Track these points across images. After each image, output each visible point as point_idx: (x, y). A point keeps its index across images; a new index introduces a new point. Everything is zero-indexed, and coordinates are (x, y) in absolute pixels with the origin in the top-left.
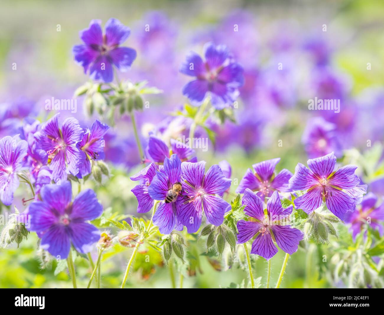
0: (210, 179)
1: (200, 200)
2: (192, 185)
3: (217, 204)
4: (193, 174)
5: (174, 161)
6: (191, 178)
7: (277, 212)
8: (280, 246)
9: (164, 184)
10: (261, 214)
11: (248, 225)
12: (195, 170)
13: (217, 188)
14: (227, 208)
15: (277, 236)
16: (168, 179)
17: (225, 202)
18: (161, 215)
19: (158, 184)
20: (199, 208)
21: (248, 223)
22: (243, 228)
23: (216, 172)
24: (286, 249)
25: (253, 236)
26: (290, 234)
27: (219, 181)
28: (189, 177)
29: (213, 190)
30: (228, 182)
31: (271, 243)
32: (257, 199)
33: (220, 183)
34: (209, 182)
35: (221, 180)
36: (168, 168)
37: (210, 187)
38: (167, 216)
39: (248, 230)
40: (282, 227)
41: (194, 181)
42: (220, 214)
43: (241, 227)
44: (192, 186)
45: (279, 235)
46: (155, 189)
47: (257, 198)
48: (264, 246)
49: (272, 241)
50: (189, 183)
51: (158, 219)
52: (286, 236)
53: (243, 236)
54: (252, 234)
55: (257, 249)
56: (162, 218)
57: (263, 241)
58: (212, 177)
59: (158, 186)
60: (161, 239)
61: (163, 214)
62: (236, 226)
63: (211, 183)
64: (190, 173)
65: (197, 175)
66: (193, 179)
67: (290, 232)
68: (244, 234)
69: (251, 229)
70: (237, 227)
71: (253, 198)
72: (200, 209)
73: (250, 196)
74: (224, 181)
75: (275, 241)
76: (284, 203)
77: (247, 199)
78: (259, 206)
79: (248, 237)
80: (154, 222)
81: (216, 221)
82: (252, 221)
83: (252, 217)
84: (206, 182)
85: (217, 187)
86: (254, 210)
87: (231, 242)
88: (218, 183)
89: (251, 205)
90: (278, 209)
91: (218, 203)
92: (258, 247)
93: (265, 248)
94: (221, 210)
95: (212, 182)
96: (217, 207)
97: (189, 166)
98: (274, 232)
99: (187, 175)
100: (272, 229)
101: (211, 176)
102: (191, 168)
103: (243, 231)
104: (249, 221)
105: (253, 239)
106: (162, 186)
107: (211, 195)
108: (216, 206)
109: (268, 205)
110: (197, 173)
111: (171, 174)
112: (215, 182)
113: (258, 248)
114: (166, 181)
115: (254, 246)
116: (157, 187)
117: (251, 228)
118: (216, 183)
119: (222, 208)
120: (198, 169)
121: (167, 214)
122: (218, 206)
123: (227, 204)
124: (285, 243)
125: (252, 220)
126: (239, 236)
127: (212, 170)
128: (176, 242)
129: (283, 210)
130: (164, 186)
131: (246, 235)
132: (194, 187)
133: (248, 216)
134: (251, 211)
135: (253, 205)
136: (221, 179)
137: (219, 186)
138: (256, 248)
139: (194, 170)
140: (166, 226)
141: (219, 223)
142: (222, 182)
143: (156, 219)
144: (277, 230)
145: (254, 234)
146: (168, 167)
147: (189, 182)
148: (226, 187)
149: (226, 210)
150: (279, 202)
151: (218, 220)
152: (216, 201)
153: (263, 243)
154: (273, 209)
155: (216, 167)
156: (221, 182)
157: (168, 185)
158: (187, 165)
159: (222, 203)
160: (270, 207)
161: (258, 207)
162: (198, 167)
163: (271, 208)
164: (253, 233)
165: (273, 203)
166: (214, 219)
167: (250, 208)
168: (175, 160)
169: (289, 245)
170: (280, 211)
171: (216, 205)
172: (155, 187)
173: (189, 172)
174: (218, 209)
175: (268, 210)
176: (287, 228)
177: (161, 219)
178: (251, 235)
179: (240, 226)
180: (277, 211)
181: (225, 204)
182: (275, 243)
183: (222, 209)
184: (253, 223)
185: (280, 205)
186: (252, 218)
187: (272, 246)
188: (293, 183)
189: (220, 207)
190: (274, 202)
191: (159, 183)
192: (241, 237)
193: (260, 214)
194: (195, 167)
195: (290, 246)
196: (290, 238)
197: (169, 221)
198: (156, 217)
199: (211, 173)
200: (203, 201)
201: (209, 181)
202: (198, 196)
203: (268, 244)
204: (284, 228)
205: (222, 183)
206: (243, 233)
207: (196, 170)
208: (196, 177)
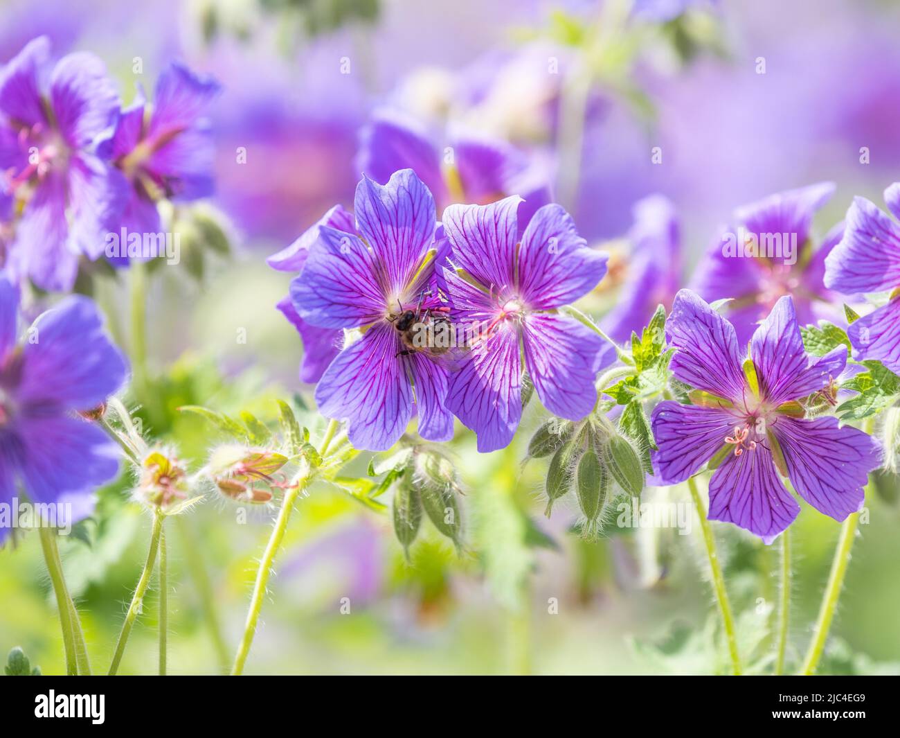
0: (536, 257)
1: (514, 337)
2: (484, 285)
3: (563, 343)
4: (481, 242)
5: (402, 192)
6: (477, 258)
7: (788, 372)
8: (803, 491)
9: (357, 272)
10: (734, 377)
11: (691, 418)
12: (487, 230)
13: (560, 287)
14: (600, 354)
15: (793, 455)
16: (374, 256)
17: (590, 335)
18: (347, 379)
19: (331, 271)
20: (512, 361)
21: (691, 412)
22: (675, 430)
23: (553, 232)
24: (822, 502)
25: (709, 456)
26: (835, 448)
27: (565, 261)
28: (470, 256)
29: (552, 295)
30: (594, 263)
31: (774, 481)
32: (719, 326)
33: (568, 269)
34: (536, 269)
35: (573, 257)
36: (375, 219)
37: (540, 285)
38: (375, 388)
39: (692, 435)
40: (806, 423)
41: (488, 268)
42: (580, 377)
43: (667, 425)
44: (482, 286)
45: (801, 452)
46: (320, 291)
47: (719, 322)
48: (751, 493)
49: (774, 473)
50: (469, 275)
51: (336, 396)
52: (823, 457)
53: (676, 458)
54: (706, 450)
55: (725, 503)
56: (351, 391)
57: (746, 475)
58: (540, 249)
59: (335, 279)
60: (373, 472)
61: (358, 379)
62: (648, 423)
63: (540, 273)
64: (471, 242)
65: (495, 246)
66: (485, 263)
67: (835, 441)
68: (681, 452)
69: (702, 432)
70: (654, 425)
71: (706, 324)
72: (514, 365)
73: (692, 317)
74: (583, 260)
75: (783, 475)
76: (823, 341)
77: (685, 327)
78: (726, 352)
79: (693, 461)
80: (320, 405)
81: (569, 401)
82: (704, 404)
83: (705, 389)
84: (524, 268)
85: (559, 283)
86: (711, 364)
87: (624, 480)
88: (564, 268)
89: (698, 347)
90: (790, 363)
91: (568, 339)
92: (729, 495)
93: (752, 499)
94: (582, 363)
95: (542, 267)
96: (565, 355)
97: (466, 218)
98: (782, 442)
99: (464, 250)
100: (777, 431)
101: (537, 249)
102: (474, 224)
103: (677, 441)
104: (695, 405)
105: (710, 468)
106: (353, 280)
107: (546, 314)
108: (564, 351)
109: (754, 347)
110: (494, 238)
111: (386, 237)
112: (554, 265)
113: (730, 501)
114: (365, 262)
115: (715, 492)
116: (330, 282)
117: (701, 430)
118: (557, 269)
119: (585, 355)
120: (496, 225)
121: (374, 377)
122: (570, 349)
123: (599, 339)
124: (819, 479)
125: (704, 400)
126: (664, 459)
127: (539, 226)
128: (429, 479)
129: (810, 365)
130: (360, 279)
131: (687, 453)
132: (486, 289)
133: (690, 388)
134: (699, 369)
135: (707, 350)
136: (572, 254)
137: (566, 279)
138: (722, 499)
139: (483, 230)
140: (372, 422)
141: (581, 410)
142: (575, 266)
143: (331, 395)
144: (791, 435)
145: (713, 452)
146: (372, 213)
147: (471, 273)
148: (589, 281)
149: (597, 364)
150: (792, 337)
151: (574, 401)
152: (561, 332)
153: (745, 480)
154: (773, 362)
155: (551, 214)
156: (573, 263)
157: (375, 278)
158: (461, 215)
159: (582, 339)
160: (762, 355)
161: (724, 354)
162: (495, 217)
163: (765, 358)
164: (710, 448)
165: (771, 339)
166: (562, 397)
167: (696, 360)
168: (404, 188)
169: (832, 488)
170: (799, 369)
171: (564, 346)
172: (318, 282)
173: (469, 239)
174: (570, 361)
175: (757, 364)
176: (825, 426)
177: (351, 396)
178: (702, 454)
179: (666, 422)
180: (787, 367)
181: (589, 342)
182: (785, 481)
183: (585, 358)
184: (709, 411)
185: (799, 346)
186: (705, 393)
187: (775, 491)
188: (838, 267)
189: (577, 352)
190: (775, 337)
191: (338, 269)
192: (671, 461)
193: (731, 378)
194: (486, 220)
195: (837, 491)
196: (834, 463)
197: (384, 403)
198: (330, 387)
199: (537, 237)
200: (523, 335)
201: (533, 266)
202: (502, 319)
203: (765, 485)
204: (814, 429)
205: (577, 268)
206: (676, 448)
207: (491, 231)
208: (491, 252)
